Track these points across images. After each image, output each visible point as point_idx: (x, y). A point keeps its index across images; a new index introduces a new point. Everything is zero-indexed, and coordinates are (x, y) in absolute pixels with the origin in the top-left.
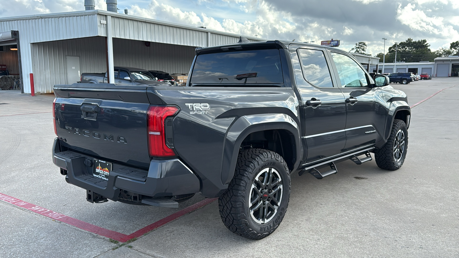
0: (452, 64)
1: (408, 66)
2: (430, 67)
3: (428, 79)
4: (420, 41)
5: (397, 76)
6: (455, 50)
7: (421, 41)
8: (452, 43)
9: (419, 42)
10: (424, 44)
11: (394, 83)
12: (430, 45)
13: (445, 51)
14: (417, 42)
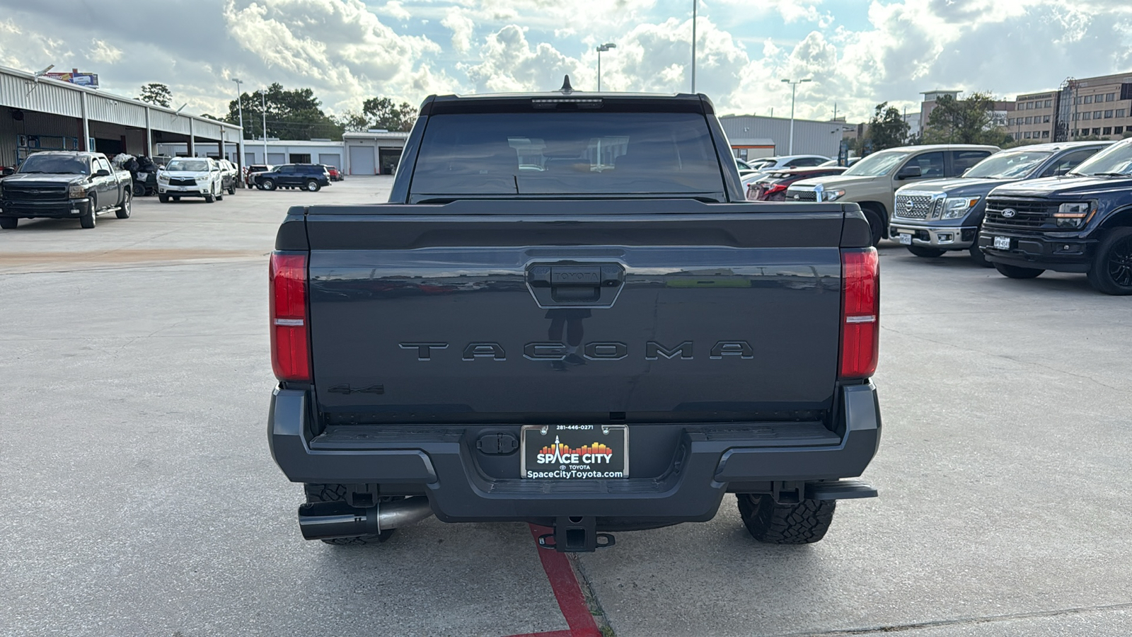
0: (380, 148)
1: (289, 148)
2: (335, 153)
3: (338, 181)
4: (300, 92)
5: (294, 173)
6: (374, 118)
7: (302, 92)
8: (366, 101)
9: (297, 93)
10: (309, 99)
11: (287, 188)
12: (321, 103)
13: (355, 117)
14: (292, 92)
